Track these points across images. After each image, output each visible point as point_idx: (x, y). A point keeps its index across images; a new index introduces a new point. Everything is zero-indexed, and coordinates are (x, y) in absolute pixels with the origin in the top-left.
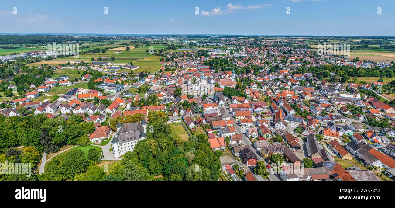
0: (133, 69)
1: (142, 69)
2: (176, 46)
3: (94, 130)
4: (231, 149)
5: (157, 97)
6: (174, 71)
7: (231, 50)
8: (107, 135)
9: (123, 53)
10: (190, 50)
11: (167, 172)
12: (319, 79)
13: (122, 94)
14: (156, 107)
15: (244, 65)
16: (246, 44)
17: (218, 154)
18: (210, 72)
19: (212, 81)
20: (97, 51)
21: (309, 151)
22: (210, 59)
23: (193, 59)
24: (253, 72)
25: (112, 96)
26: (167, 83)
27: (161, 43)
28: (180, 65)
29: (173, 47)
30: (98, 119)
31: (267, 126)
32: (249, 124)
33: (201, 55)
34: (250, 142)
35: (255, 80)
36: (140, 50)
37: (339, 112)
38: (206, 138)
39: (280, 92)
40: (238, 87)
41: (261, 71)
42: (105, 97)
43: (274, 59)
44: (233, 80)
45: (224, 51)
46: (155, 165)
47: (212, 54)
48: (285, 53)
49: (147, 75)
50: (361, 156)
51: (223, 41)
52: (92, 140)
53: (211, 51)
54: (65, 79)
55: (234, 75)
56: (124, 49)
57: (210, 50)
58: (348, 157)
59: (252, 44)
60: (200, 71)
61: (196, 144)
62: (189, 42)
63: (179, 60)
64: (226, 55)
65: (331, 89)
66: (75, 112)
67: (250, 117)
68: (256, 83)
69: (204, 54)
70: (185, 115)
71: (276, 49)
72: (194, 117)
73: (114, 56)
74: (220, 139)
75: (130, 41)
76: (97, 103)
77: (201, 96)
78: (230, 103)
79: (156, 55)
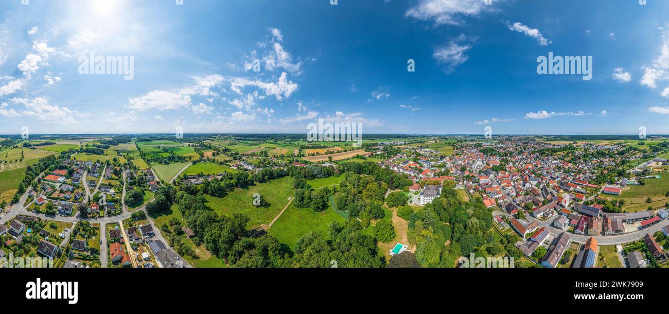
0: (438, 153)
1: (442, 154)
3: (412, 185)
4: (499, 206)
5: (450, 171)
6: (461, 155)
7: (495, 143)
8: (419, 189)
9: (433, 144)
10: (471, 143)
11: (452, 221)
12: (542, 155)
13: (429, 167)
14: (449, 177)
15: (504, 151)
16: (504, 139)
17: (490, 210)
18: (484, 156)
19: (485, 162)
20: (421, 142)
21: (545, 195)
22: (483, 148)
23: (473, 148)
24: (509, 155)
25: (424, 168)
26: (456, 163)
27: (454, 139)
28: (465, 152)
29: (461, 141)
30: (415, 179)
31: (520, 187)
32: (510, 188)
34: (511, 199)
35: (510, 160)
36: (442, 142)
37: (553, 170)
38: (481, 199)
39: (525, 165)
40: (501, 165)
41: (513, 154)
42: (420, 168)
43: (519, 147)
44: (498, 161)
45: (491, 143)
46: (444, 215)
47: (484, 145)
48: (524, 144)
49: (445, 157)
50: (566, 188)
52: (410, 190)
54: (405, 155)
55: (498, 157)
56: (434, 142)
57: (483, 143)
58: (561, 191)
59: (507, 139)
60: (477, 155)
61: (474, 203)
62: (470, 138)
63: (464, 148)
64: (492, 145)
65: (548, 160)
66: (406, 172)
67: (510, 183)
68: (511, 162)
69: (479, 145)
70: (467, 184)
71: (520, 141)
72: (473, 185)
74: (491, 199)
75: (438, 137)
76: (416, 170)
77: (478, 171)
78: (496, 175)
79: (451, 145)
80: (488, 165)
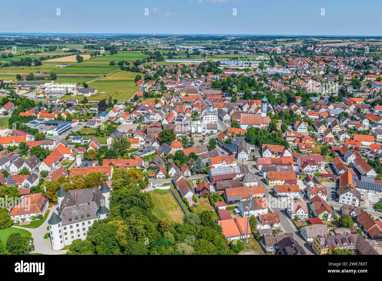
0: (88, 95)
1: (104, 94)
2: (164, 54)
4: (259, 239)
5: (129, 144)
6: (158, 99)
7: (260, 62)
8: (42, 209)
9: (70, 66)
10: (188, 62)
13: (67, 138)
14: (127, 161)
15: (284, 88)
16: (287, 51)
17: (236, 248)
18: (224, 101)
19: (227, 117)
20: (26, 63)
22: (223, 78)
23: (192, 77)
24: (299, 101)
25: (51, 142)
26: (146, 120)
27: (137, 50)
28: (170, 88)
29: (158, 57)
30: (26, 181)
31: (324, 198)
32: (292, 195)
33: (208, 71)
34: (293, 226)
35: (302, 116)
36: (99, 61)
38: (214, 217)
39: (348, 137)
40: (272, 128)
41: (314, 99)
42: (38, 143)
43: (337, 79)
44: (264, 115)
45: (247, 64)
47: (226, 69)
49: (111, 106)
51: (245, 45)
52: (15, 218)
53: (224, 64)
55: (265, 106)
56: (72, 59)
57: (222, 62)
59: (298, 52)
60: (204, 99)
61: (196, 228)
62: (186, 47)
63: (167, 79)
64: (251, 70)
67: (294, 182)
68: (304, 121)
69: (212, 68)
70: (177, 176)
71: (341, 59)
72: (194, 180)
73: (55, 72)
74: (239, 220)
75: (83, 46)
76: (24, 153)
77: (206, 142)
78: (257, 156)
79: (128, 69)
80: (235, 125)
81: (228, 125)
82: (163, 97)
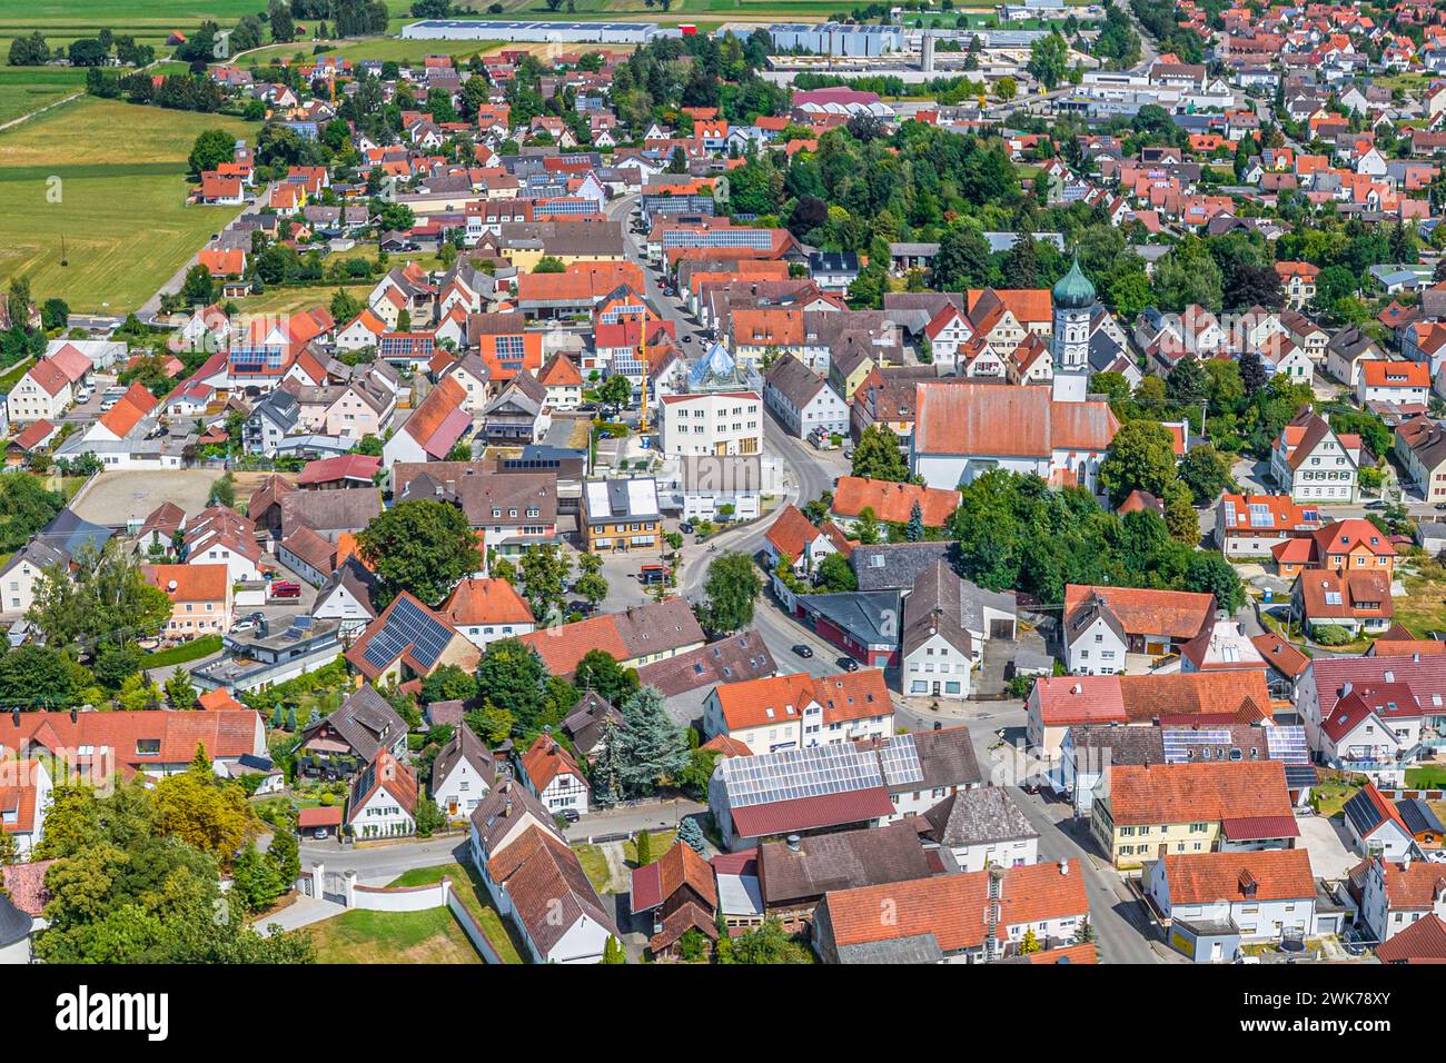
5: (159, 606)
6: (355, 293)
7: (1035, 35)
10: (553, 41)
14: (146, 724)
15: (1197, 211)
18: (800, 298)
19: (825, 410)
22: (796, 145)
23: (585, 140)
24: (1299, 290)
26: (273, 440)
28: (432, 217)
32: (1267, 917)
33: (689, 100)
35: (1324, 394)
40: (1126, 473)
41: (1395, 280)
44: (1070, 389)
45: (954, 46)
47: (811, 83)
49: (25, 345)
53: (798, 51)
55: (1078, 330)
57: (784, 39)
60: (671, 286)
63: (415, 153)
64: (978, 89)
67: (1281, 830)
68: (1337, 429)
69: (715, 79)
70: (495, 814)
72: (611, 838)
77: (690, 582)
78: (1033, 662)
79: (141, 92)
80: (879, 459)
81: (835, 464)
82: (388, 281)
